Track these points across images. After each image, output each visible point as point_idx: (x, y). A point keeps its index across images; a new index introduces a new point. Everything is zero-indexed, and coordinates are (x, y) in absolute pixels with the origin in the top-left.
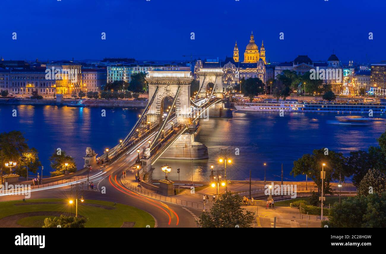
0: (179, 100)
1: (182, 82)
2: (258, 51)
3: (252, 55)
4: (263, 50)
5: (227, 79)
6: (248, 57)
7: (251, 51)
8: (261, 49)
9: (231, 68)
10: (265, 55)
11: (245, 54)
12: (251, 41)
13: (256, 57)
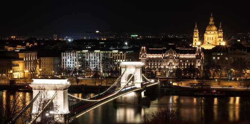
0: (56, 103)
1: (59, 88)
2: (217, 32)
3: (211, 36)
4: (221, 32)
5: (168, 64)
6: (208, 38)
7: (210, 33)
8: (219, 31)
9: (172, 54)
10: (222, 36)
11: (205, 35)
12: (210, 23)
13: (215, 38)
